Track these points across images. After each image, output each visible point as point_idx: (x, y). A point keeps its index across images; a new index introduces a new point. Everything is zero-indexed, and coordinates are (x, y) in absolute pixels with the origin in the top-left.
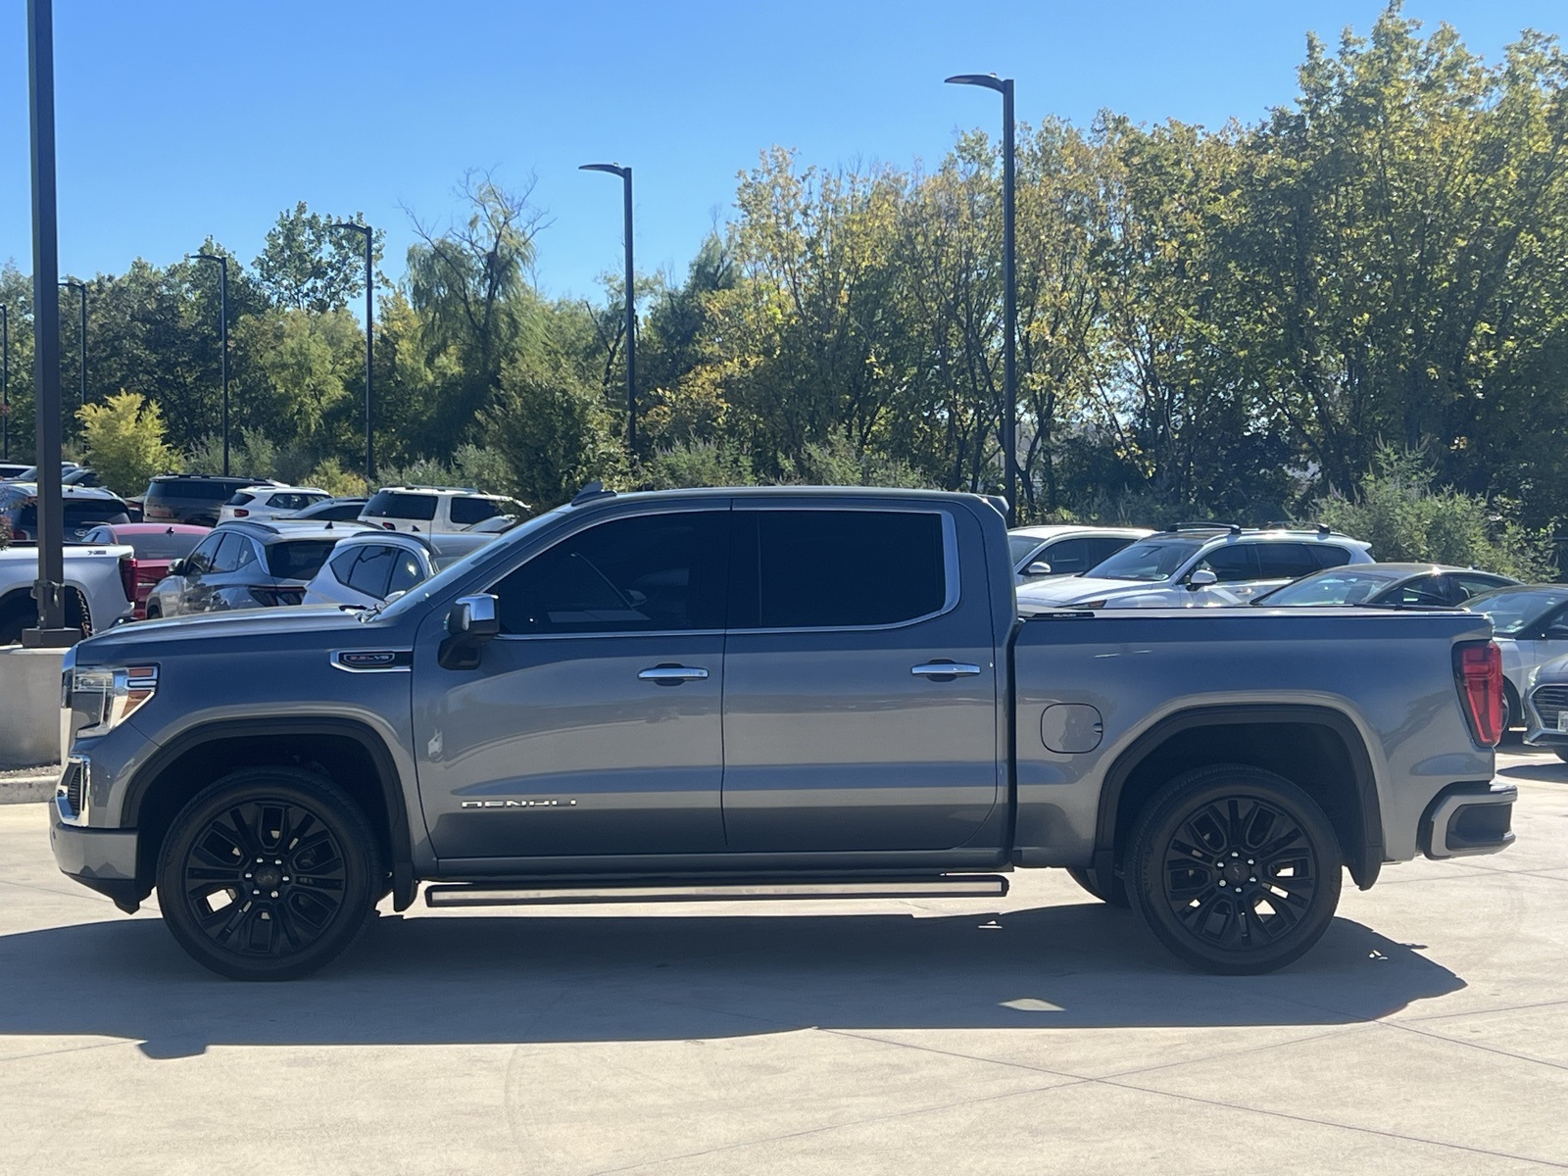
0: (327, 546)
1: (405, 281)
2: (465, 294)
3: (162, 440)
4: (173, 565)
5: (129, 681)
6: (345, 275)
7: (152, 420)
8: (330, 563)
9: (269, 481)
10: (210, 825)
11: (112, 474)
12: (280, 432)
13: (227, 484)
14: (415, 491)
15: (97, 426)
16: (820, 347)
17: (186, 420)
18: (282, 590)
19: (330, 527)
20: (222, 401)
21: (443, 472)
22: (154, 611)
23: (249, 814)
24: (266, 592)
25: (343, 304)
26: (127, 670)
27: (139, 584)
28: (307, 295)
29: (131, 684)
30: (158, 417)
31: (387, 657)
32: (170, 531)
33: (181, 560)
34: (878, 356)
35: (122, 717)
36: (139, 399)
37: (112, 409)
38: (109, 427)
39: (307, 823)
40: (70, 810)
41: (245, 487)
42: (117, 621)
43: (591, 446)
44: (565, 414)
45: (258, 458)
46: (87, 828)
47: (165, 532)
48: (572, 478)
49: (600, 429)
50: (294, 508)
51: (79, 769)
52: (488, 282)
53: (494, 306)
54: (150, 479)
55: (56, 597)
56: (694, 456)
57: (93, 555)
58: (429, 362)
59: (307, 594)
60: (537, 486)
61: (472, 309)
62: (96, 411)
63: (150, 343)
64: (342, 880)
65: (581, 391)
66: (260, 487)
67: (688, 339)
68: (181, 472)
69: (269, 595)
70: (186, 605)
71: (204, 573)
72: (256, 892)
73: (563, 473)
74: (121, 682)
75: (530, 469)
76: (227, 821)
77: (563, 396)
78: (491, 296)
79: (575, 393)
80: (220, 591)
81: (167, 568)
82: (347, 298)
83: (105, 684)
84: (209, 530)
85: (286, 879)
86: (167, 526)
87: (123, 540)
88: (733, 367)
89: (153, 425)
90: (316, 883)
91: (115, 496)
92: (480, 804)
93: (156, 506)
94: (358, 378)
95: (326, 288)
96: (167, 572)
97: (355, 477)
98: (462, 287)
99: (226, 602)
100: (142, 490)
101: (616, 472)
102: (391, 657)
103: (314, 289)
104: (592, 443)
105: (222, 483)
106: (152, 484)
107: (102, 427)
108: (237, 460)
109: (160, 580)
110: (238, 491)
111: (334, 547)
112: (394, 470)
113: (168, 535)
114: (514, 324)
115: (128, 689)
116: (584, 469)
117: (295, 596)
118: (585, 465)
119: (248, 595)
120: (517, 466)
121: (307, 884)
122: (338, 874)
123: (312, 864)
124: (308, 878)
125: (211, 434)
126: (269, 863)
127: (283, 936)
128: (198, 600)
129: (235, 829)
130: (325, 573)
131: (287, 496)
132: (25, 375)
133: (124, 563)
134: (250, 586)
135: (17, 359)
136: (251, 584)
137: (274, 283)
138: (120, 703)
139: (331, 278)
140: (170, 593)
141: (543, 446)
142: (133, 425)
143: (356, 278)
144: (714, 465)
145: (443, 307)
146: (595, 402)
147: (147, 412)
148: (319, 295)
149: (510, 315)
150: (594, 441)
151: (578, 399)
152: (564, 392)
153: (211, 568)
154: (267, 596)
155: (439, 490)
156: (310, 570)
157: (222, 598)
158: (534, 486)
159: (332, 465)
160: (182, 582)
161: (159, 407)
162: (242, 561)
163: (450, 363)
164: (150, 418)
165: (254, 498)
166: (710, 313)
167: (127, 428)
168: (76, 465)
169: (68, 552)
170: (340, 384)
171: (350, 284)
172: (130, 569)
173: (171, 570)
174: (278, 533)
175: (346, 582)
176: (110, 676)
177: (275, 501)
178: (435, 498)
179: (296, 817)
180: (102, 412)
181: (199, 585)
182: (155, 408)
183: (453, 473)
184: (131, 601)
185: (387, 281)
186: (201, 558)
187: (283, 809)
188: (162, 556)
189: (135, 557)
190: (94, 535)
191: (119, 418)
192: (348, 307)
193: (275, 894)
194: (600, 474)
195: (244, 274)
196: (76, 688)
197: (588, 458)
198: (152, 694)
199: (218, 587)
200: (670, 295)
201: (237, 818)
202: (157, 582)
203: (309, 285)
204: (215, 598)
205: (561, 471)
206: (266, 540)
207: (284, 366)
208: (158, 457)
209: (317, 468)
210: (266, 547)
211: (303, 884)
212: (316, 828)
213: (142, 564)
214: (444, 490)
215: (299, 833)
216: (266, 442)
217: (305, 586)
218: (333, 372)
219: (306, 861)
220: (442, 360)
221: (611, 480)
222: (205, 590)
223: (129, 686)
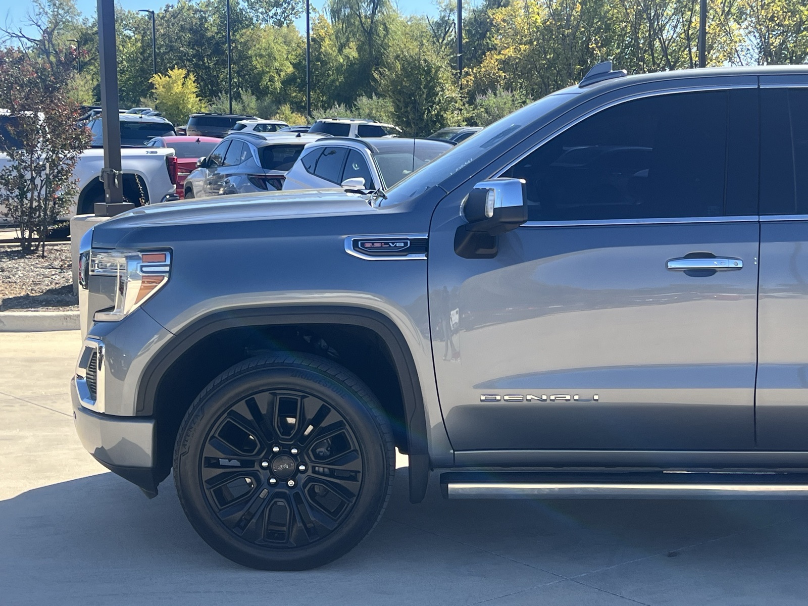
0: (297, 149)
1: (326, 6)
2: (360, 13)
3: (196, 95)
4: (200, 161)
5: (142, 267)
6: (292, 6)
7: (191, 84)
8: (301, 159)
9: (254, 117)
10: (225, 415)
11: (170, 114)
12: (260, 93)
13: (232, 119)
14: (337, 121)
15: (161, 87)
16: (564, 38)
17: (210, 86)
18: (269, 178)
19: (299, 136)
20: (228, 76)
21: (348, 112)
22: (188, 192)
23: (263, 402)
24: (259, 179)
25: (291, 22)
26: (140, 254)
27: (179, 174)
28: (272, 17)
29: (144, 269)
30: (194, 82)
31: (402, 245)
32: (198, 141)
33: (205, 157)
34: (597, 43)
35: (136, 303)
36: (183, 72)
37: (170, 77)
38: (168, 87)
39: (323, 413)
40: (89, 395)
41: (241, 120)
42: (165, 196)
43: (441, 93)
44: (426, 74)
45: (248, 105)
46: (103, 414)
47: (195, 141)
48: (430, 112)
49: (446, 83)
50: (269, 131)
51: (95, 353)
52: (372, 5)
53: (375, 19)
54: (190, 116)
55: (116, 180)
56: (499, 99)
57: (149, 154)
58: (340, 51)
59: (286, 180)
60: (410, 117)
61: (363, 21)
62: (161, 78)
63: (190, 44)
64: (359, 472)
65: (436, 60)
66: (249, 120)
67: (483, 36)
68: (207, 112)
69: (261, 181)
70: (209, 186)
71: (219, 166)
72: (273, 481)
73: (425, 109)
74: (134, 266)
75: (406, 107)
76: (242, 409)
77: (425, 63)
78: (374, 13)
79: (432, 61)
80: (229, 178)
81: (196, 163)
82: (293, 19)
83: (118, 267)
84: (221, 140)
85: (302, 468)
86: (197, 137)
87: (169, 146)
88: (510, 52)
89: (192, 86)
90: (332, 473)
91: (167, 121)
92: (498, 398)
93: (193, 131)
94: (300, 62)
95: (282, 14)
96: (196, 166)
97: (299, 115)
98: (358, 8)
99: (233, 185)
100: (186, 122)
101: (455, 109)
102: (406, 244)
103: (276, 14)
104: (441, 91)
105: (229, 118)
106: (191, 118)
107: (164, 87)
108: (236, 107)
109: (192, 171)
110: (237, 122)
111: (303, 148)
112: (322, 111)
113: (197, 143)
114: (386, 29)
115: (141, 274)
116: (437, 107)
117: (277, 183)
118: (438, 104)
119: (247, 180)
120: (398, 106)
121: (323, 474)
122: (355, 465)
123: (328, 453)
124: (324, 468)
125: (224, 92)
126: (285, 451)
127: (299, 524)
128: (216, 183)
129: (249, 417)
130: (298, 166)
131: (265, 126)
132: (125, 63)
133: (169, 160)
134: (248, 175)
135: (122, 55)
136: (249, 173)
137: (255, 10)
138: (134, 287)
139: (285, 8)
140: (198, 179)
141: (414, 93)
142: (181, 86)
143: (298, 8)
144: (511, 105)
145: (347, 20)
146: (443, 66)
147: (188, 79)
148: (278, 17)
149: (385, 24)
150: (443, 90)
151: (434, 64)
152: (425, 61)
153: (223, 163)
154: (261, 183)
155: (351, 121)
156: (287, 164)
157: (231, 182)
158: (408, 117)
159: (286, 109)
160: (205, 172)
161: (195, 77)
162: (243, 158)
163: (352, 52)
164: (190, 83)
165: (246, 126)
166: (495, 21)
167: (177, 89)
168: (151, 109)
169: (124, 152)
170: (291, 66)
171: (295, 11)
172: (173, 163)
173: (198, 164)
174: (267, 140)
175: (313, 172)
176: (123, 260)
177: (257, 128)
178: (349, 125)
179: (312, 407)
180: (165, 79)
181: (216, 174)
182: (192, 76)
183: (354, 112)
184: (174, 184)
185: (315, 9)
186: (217, 157)
187: (299, 399)
188: (194, 156)
189: (176, 155)
190: (153, 142)
191: (175, 82)
192: (294, 24)
193: (291, 483)
194: (446, 110)
195: (240, 6)
196: (93, 271)
197: (440, 100)
198: (166, 279)
199: (228, 175)
200: (474, 11)
201: (253, 406)
202: (190, 172)
203: (273, 11)
204: (226, 183)
205: (424, 108)
206: (258, 144)
207: (261, 56)
208: (194, 105)
209: (278, 111)
210: (258, 149)
211: (318, 473)
212: (332, 418)
213: (180, 161)
214: (354, 121)
215: (315, 422)
216: (252, 97)
217: (285, 175)
218: (287, 59)
219: (322, 450)
220: (346, 51)
221: (452, 113)
222: (220, 177)
223: (142, 271)
